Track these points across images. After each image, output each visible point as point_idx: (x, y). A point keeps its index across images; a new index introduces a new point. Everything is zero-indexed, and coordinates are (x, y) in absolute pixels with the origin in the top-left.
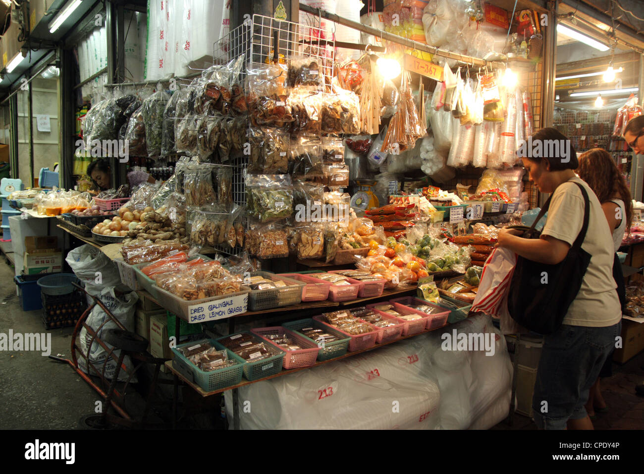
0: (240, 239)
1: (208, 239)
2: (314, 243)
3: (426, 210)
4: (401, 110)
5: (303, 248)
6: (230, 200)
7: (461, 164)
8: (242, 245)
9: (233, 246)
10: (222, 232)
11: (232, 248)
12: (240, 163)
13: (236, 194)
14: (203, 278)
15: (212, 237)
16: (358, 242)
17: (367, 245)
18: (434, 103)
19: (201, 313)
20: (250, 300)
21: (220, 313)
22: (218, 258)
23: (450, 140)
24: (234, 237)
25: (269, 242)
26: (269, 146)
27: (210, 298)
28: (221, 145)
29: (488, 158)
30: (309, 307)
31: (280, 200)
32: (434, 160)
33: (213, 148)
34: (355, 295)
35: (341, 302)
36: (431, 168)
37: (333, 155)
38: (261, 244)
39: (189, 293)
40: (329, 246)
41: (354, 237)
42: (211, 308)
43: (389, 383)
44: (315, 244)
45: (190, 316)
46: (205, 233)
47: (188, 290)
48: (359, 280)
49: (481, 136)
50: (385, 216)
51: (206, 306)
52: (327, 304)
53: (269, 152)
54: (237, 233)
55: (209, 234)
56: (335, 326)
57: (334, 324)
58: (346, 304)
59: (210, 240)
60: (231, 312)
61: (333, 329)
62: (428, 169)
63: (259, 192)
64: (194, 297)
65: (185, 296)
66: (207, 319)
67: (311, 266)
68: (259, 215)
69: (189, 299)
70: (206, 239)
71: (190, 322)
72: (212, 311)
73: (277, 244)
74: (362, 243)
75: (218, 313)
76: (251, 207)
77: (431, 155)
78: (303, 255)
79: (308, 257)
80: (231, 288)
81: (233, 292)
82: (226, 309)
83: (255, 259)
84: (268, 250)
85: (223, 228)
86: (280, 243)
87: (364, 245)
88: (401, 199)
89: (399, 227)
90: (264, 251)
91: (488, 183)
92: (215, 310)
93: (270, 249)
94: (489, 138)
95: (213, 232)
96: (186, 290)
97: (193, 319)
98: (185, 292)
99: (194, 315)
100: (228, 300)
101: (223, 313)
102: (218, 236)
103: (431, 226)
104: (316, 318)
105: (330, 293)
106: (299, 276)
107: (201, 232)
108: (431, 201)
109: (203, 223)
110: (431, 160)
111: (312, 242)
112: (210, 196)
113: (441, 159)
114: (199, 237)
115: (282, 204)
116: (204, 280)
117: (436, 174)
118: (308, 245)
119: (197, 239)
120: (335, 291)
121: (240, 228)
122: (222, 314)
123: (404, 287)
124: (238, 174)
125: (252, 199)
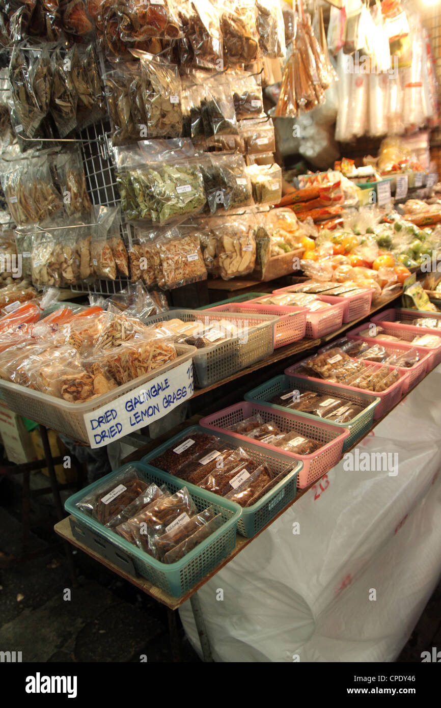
0: (122, 262)
1: (64, 275)
2: (244, 249)
3: (350, 191)
4: (300, 50)
5: (228, 260)
6: (86, 204)
7: (355, 136)
8: (127, 273)
9: (112, 277)
10: (85, 259)
11: (110, 281)
12: (93, 137)
13: (95, 193)
14: (92, 345)
15: (70, 269)
16: (289, 242)
17: (300, 245)
18: (332, 43)
19: (113, 423)
20: (196, 370)
21: (151, 411)
22: (95, 301)
23: (337, 105)
24: (111, 260)
25: (176, 258)
26: (149, 84)
27: (124, 387)
28: (58, 101)
29: (389, 120)
30: (283, 356)
31: (183, 182)
32: (317, 137)
33: (45, 108)
34: (339, 321)
35: (322, 337)
36: (313, 148)
37: (248, 101)
38: (165, 265)
39: (73, 383)
40: (263, 252)
41: (281, 236)
42: (131, 406)
43: (395, 444)
44: (246, 251)
45: (91, 434)
46: (58, 267)
47: (70, 377)
48: (338, 295)
49: (378, 93)
50: (303, 204)
51: (119, 404)
52: (307, 345)
53: (151, 96)
54: (115, 254)
55: (65, 265)
56: (332, 381)
57: (330, 377)
58: (328, 339)
59: (69, 275)
60: (169, 402)
61: (331, 387)
62: (309, 150)
63: (147, 174)
64: (87, 388)
65: (66, 391)
66: (128, 430)
67: (232, 290)
68: (150, 215)
69: (77, 396)
70: (61, 276)
71: (94, 446)
72: (133, 412)
73: (190, 259)
74: (293, 243)
75: (147, 412)
76: (132, 203)
77: (311, 131)
78: (229, 272)
79: (237, 275)
80: (160, 354)
81: (165, 361)
82: (158, 400)
83: (155, 293)
84: (177, 272)
85: (84, 250)
86: (194, 256)
87: (296, 245)
88: (316, 179)
89: (326, 216)
90: (171, 276)
91: (392, 154)
92: (139, 408)
93: (181, 271)
94: (390, 94)
95: (71, 261)
96: (65, 377)
97: (98, 438)
98: (65, 382)
99: (99, 431)
100: (159, 380)
101: (155, 408)
102: (79, 266)
103: (361, 209)
104: (290, 370)
105: (308, 326)
106: (237, 307)
107: (50, 265)
108: (350, 178)
109: (50, 250)
110: (312, 138)
111: (241, 249)
112: (53, 201)
113: (324, 134)
114: (48, 273)
115: (188, 188)
116: (94, 350)
117: (319, 155)
118: (234, 254)
119: (46, 278)
120: (314, 320)
121: (118, 244)
122: (154, 413)
123: (390, 295)
124: (92, 158)
125: (133, 190)
